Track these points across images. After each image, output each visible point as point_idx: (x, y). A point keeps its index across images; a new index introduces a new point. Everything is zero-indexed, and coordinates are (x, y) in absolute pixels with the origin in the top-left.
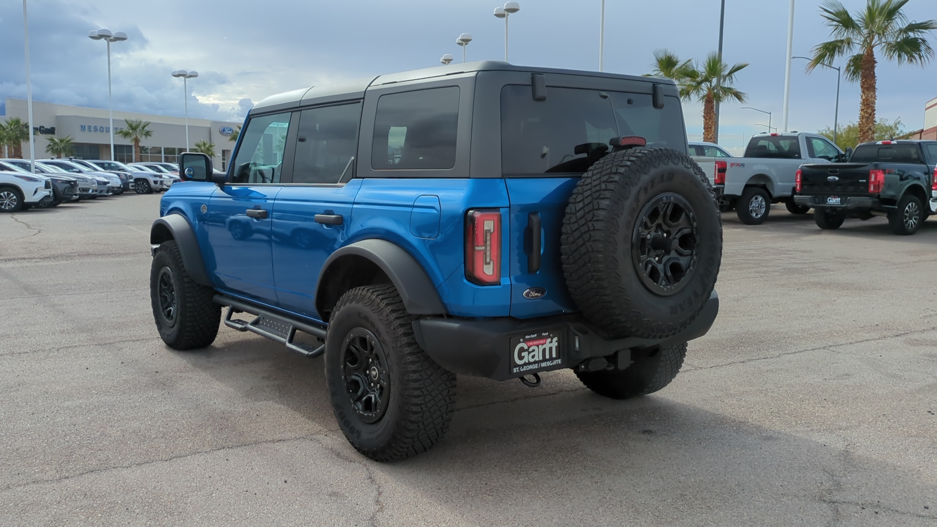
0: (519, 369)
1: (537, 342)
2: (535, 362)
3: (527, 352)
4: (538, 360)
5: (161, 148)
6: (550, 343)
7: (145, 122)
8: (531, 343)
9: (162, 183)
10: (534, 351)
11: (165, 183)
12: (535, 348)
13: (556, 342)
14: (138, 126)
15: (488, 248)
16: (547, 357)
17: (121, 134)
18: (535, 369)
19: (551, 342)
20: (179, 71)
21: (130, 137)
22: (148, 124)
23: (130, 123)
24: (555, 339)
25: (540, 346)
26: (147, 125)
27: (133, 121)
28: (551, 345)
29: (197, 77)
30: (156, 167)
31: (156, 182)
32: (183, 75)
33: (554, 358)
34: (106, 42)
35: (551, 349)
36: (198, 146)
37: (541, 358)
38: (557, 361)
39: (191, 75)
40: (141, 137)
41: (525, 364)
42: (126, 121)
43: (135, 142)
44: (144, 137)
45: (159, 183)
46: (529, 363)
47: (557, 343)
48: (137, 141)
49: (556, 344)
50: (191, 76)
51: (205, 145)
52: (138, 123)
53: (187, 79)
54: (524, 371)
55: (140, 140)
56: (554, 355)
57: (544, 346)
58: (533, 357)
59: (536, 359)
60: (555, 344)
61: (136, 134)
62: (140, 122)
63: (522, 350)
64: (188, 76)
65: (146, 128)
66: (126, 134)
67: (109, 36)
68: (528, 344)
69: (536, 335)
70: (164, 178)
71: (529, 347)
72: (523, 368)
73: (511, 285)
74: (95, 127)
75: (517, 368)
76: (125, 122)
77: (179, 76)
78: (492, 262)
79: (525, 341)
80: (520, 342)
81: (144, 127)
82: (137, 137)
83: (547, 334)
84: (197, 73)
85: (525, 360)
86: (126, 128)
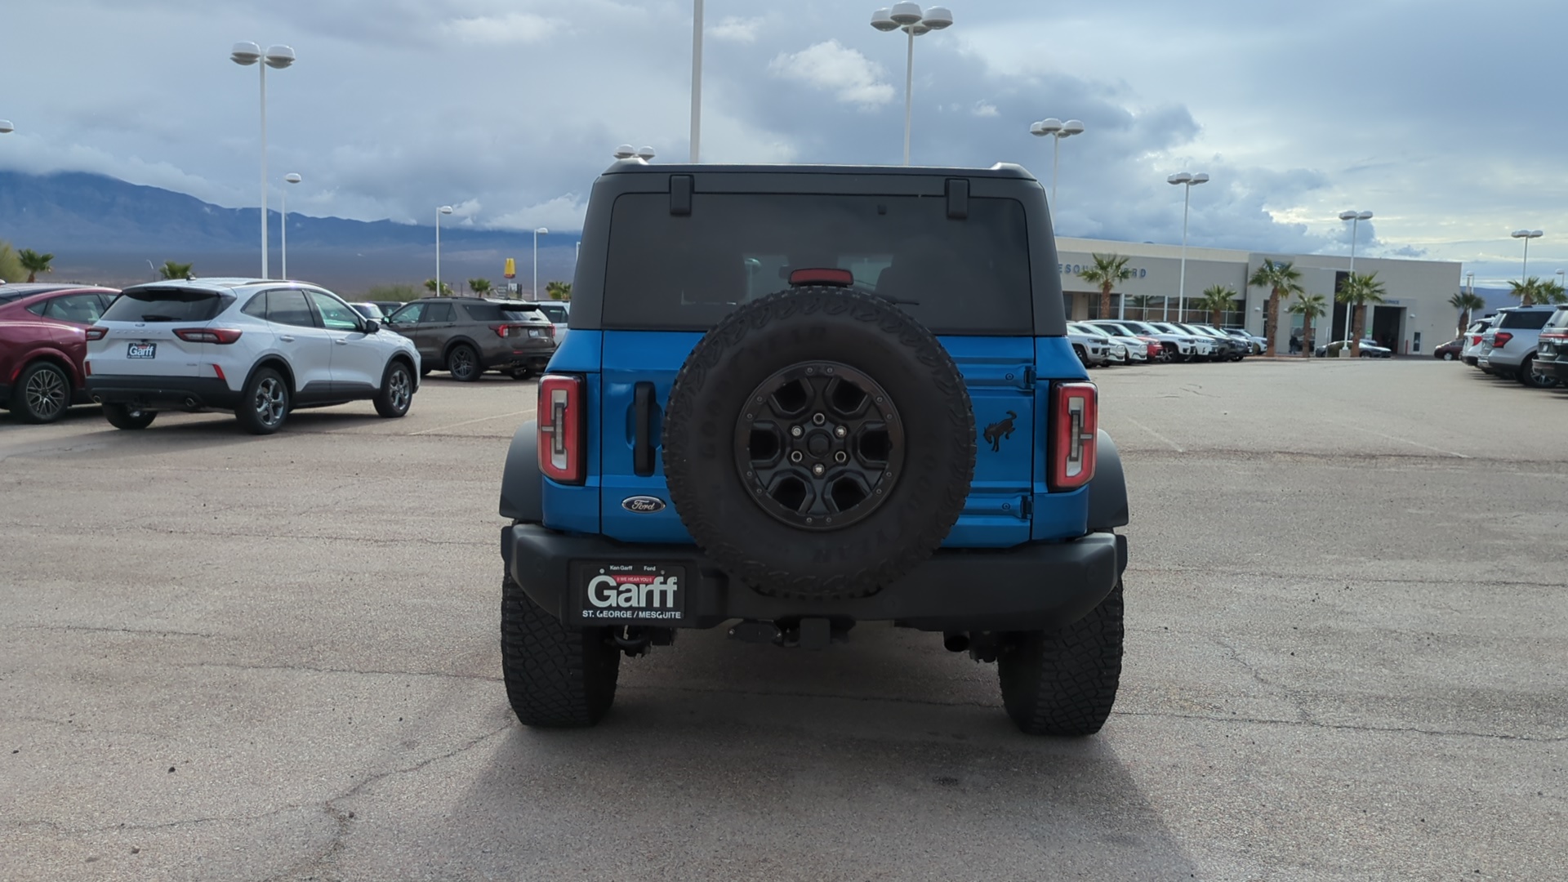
0: (594, 613)
1: (637, 579)
2: (631, 608)
3: (615, 591)
4: (637, 605)
5: (1164, 297)
6: (661, 583)
7: (1122, 257)
8: (623, 579)
9: (1105, 351)
10: (629, 591)
11: (1111, 351)
12: (634, 588)
13: (674, 583)
14: (1110, 263)
15: (559, 430)
16: (657, 604)
17: (1085, 277)
18: (627, 618)
19: (665, 582)
20: (1178, 175)
21: (1098, 279)
22: (1126, 259)
23: (1099, 258)
24: (672, 580)
25: (641, 586)
26: (1124, 262)
27: (1102, 255)
28: (663, 587)
29: (1207, 183)
30: (1116, 329)
31: (1095, 351)
32: (1185, 181)
33: (670, 608)
34: (1053, 136)
35: (663, 594)
36: (1209, 294)
37: (643, 604)
38: (673, 613)
39: (1197, 179)
40: (1113, 280)
41: (610, 608)
42: (1094, 255)
43: (1104, 289)
44: (1117, 280)
45: (1100, 351)
46: (619, 608)
47: (676, 586)
48: (1107, 286)
49: (675, 588)
50: (1196, 182)
51: (1219, 292)
52: (1111, 258)
53: (1190, 186)
54: (603, 618)
55: (1112, 286)
56: (670, 603)
57: (650, 587)
58: (628, 600)
59: (634, 603)
60: (671, 586)
61: (1107, 275)
62: (1115, 257)
63: (603, 586)
64: (1192, 180)
65: (1123, 267)
66: (1092, 277)
67: (1057, 130)
68: (618, 579)
69: (631, 567)
70: (1111, 344)
71: (619, 584)
72: (601, 612)
73: (600, 487)
74: (1068, 267)
75: (591, 612)
76: (1092, 257)
77: (1178, 181)
78: (565, 451)
79: (608, 573)
80: (600, 574)
81: (1120, 264)
82: (1107, 280)
83: (654, 569)
84: (1207, 176)
85: (612, 602)
86: (1091, 265)
